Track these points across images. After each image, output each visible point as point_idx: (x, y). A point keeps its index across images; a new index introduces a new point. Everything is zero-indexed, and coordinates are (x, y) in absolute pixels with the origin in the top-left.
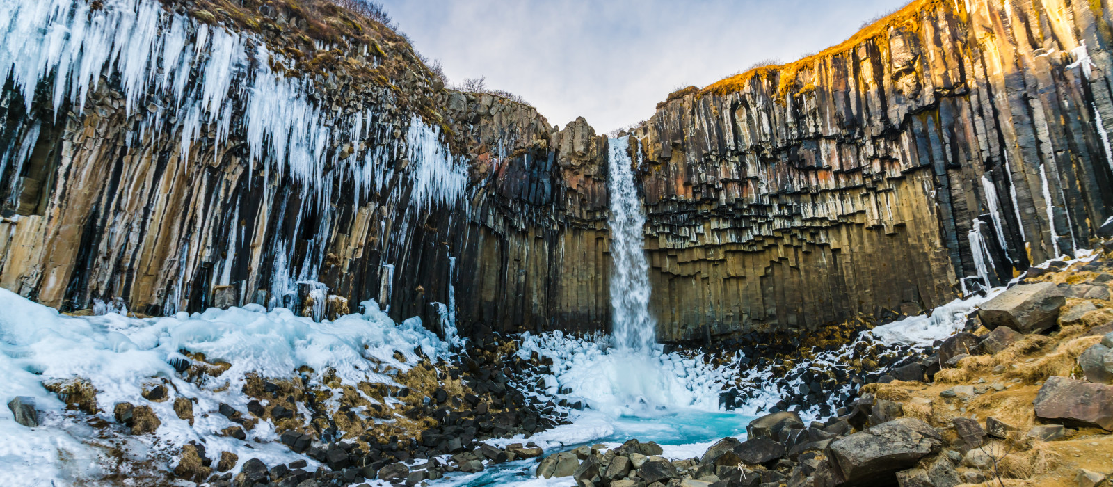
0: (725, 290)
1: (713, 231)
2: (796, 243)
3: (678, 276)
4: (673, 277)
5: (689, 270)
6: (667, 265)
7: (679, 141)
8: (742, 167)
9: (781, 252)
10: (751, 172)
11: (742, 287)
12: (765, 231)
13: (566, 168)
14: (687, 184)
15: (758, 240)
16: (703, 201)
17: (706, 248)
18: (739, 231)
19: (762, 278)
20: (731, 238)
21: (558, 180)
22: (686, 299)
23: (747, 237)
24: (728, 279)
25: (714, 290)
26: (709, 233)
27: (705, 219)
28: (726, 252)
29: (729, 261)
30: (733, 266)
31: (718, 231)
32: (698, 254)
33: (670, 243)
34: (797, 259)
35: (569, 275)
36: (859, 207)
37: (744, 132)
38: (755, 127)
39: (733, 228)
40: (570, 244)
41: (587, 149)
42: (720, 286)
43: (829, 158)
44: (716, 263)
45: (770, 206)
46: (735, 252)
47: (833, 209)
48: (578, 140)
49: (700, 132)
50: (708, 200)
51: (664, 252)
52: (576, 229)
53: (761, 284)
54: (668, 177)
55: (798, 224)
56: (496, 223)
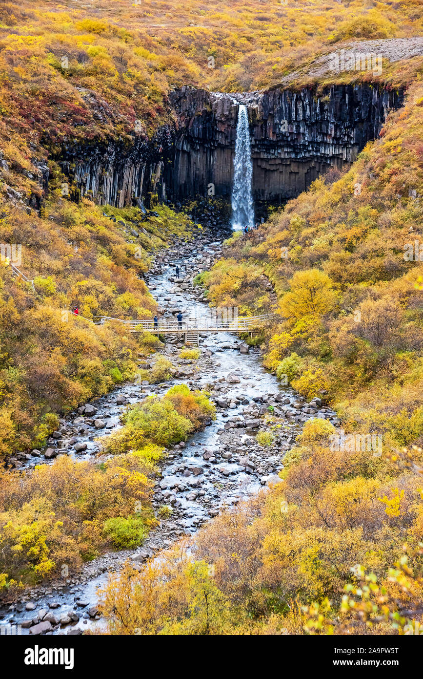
0: (290, 178)
1: (285, 152)
2: (319, 161)
3: (269, 170)
4: (266, 170)
5: (274, 168)
6: (264, 165)
7: (272, 112)
8: (298, 127)
9: (313, 164)
10: (302, 130)
11: (297, 177)
12: (307, 155)
13: (219, 121)
14: (274, 133)
15: (304, 158)
16: (280, 141)
17: (282, 159)
18: (297, 154)
19: (306, 173)
20: (293, 156)
21: (215, 127)
22: (272, 181)
23: (299, 156)
24: (291, 173)
25: (284, 177)
26: (284, 153)
27: (282, 147)
28: (291, 161)
29: (292, 165)
30: (293, 168)
31: (287, 152)
32: (278, 162)
33: (265, 156)
34: (319, 168)
35: (218, 169)
36: (341, 151)
37: (300, 112)
38: (304, 111)
39: (294, 152)
40: (219, 155)
41: (230, 113)
42: (288, 176)
43: (331, 131)
44: (286, 165)
45: (308, 146)
46: (294, 162)
47: (331, 151)
48: (226, 108)
49: (281, 109)
50: (283, 140)
51: (263, 159)
52: (222, 147)
53: (305, 176)
54: (266, 128)
55: (319, 154)
56: (187, 147)
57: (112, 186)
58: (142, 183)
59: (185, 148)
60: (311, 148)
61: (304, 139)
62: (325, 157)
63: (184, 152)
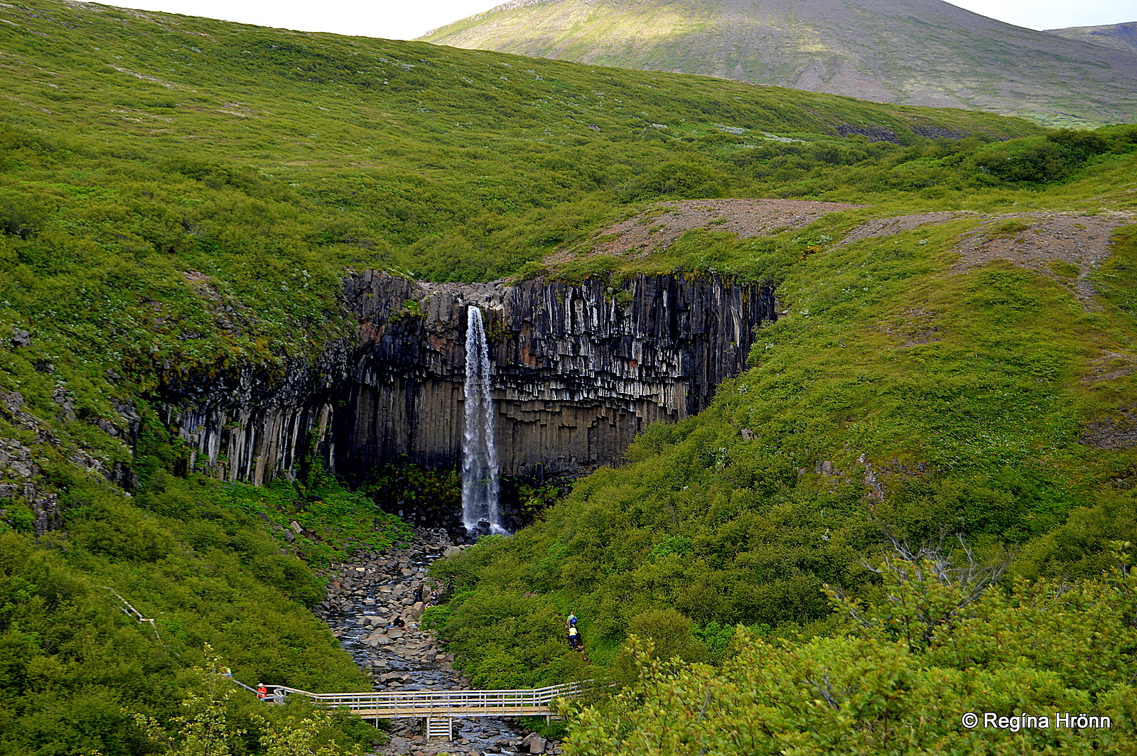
0: (560, 437)
1: (552, 390)
2: (614, 407)
3: (522, 422)
4: (516, 423)
5: (531, 418)
6: (512, 413)
7: (528, 319)
8: (576, 348)
9: (603, 413)
10: (582, 352)
11: (573, 434)
12: (592, 396)
13: (430, 333)
14: (531, 355)
15: (586, 400)
16: (543, 369)
17: (546, 402)
18: (572, 395)
19: (589, 429)
20: (566, 397)
21: (424, 342)
22: (527, 441)
23: (579, 397)
24: (562, 428)
25: (550, 436)
26: (550, 392)
27: (545, 380)
28: (562, 407)
29: (564, 413)
30: (567, 418)
31: (556, 390)
32: (538, 407)
33: (516, 396)
34: (615, 419)
35: (428, 420)
36: (654, 391)
37: (580, 319)
38: (587, 317)
39: (567, 389)
40: (430, 393)
41: (451, 319)
42: (556, 433)
43: (637, 353)
44: (553, 414)
45: (595, 379)
46: (568, 407)
47: (637, 390)
48: (443, 310)
49: (546, 313)
50: (548, 369)
51: (510, 402)
52: (436, 380)
53: (589, 434)
54: (517, 346)
55: (614, 395)
56: (371, 379)
57: (243, 449)
58: (294, 444)
59: (368, 381)
60: (599, 384)
61: (587, 366)
62: (626, 400)
63: (366, 387)
